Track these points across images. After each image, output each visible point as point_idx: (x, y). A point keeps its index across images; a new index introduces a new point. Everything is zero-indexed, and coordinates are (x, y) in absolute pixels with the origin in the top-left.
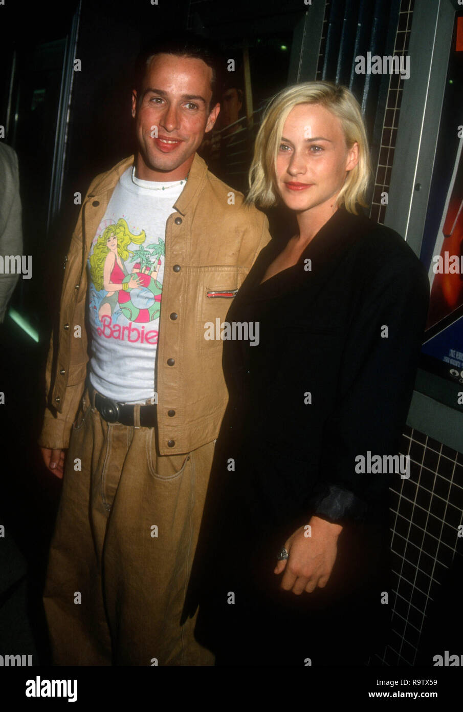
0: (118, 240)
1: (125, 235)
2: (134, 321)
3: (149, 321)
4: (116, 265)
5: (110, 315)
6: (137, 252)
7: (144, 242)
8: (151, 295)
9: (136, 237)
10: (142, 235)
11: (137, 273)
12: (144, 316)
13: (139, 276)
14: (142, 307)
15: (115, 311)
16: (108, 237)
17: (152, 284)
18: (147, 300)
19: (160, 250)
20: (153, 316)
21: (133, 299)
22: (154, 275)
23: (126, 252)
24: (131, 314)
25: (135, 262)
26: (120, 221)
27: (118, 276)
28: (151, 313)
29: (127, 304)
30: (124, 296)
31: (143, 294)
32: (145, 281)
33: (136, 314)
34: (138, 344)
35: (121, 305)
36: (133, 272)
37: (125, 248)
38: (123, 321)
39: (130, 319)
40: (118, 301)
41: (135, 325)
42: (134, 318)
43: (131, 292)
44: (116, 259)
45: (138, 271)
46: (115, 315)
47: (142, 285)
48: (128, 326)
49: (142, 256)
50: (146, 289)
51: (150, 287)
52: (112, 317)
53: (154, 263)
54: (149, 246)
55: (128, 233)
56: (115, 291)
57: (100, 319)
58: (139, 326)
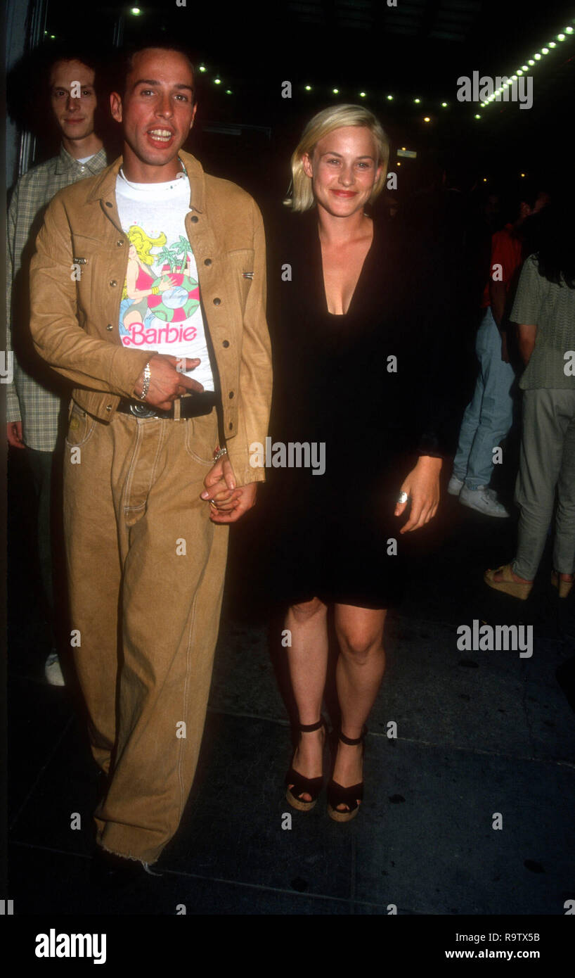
0: (137, 247)
1: (142, 240)
2: (171, 322)
3: (187, 318)
4: (142, 273)
5: (140, 321)
6: (162, 255)
7: (165, 243)
8: (185, 293)
9: (157, 240)
10: (163, 237)
11: (168, 275)
12: (180, 315)
13: (170, 277)
14: (177, 306)
15: (147, 316)
17: (185, 282)
18: (180, 299)
19: (184, 248)
20: (189, 313)
21: (165, 302)
22: (186, 272)
23: (150, 257)
24: (166, 316)
26: (133, 228)
27: (144, 281)
28: (186, 310)
29: (160, 307)
30: (154, 301)
31: (177, 294)
32: (178, 280)
33: (171, 315)
34: (177, 344)
35: (152, 309)
36: (163, 274)
37: (147, 253)
38: (158, 324)
39: (166, 320)
40: (149, 306)
41: (172, 325)
42: (171, 317)
43: (163, 295)
44: (139, 267)
45: (168, 272)
46: (148, 321)
47: (174, 285)
48: (165, 327)
49: (169, 257)
50: (179, 287)
51: (183, 285)
52: (144, 323)
53: (183, 261)
54: (172, 246)
55: (147, 238)
56: (143, 298)
57: (127, 328)
58: (176, 325)
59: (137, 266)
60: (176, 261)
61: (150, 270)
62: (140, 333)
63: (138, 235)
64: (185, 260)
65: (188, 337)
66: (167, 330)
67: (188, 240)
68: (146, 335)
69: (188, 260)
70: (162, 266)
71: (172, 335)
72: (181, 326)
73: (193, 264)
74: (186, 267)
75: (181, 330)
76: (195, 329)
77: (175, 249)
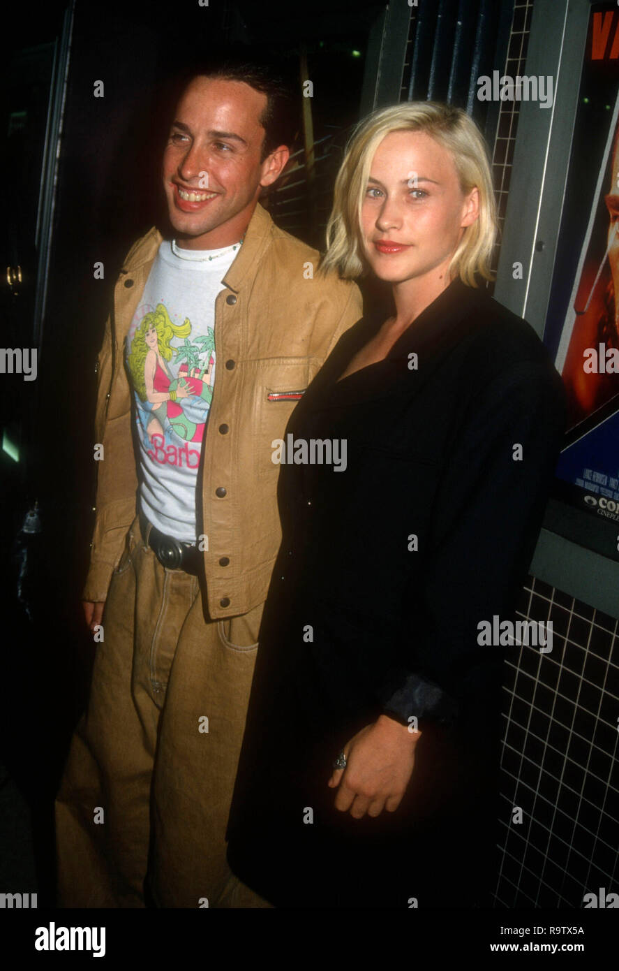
0: (157, 333)
1: (165, 326)
2: (190, 441)
4: (158, 367)
6: (181, 349)
7: (189, 334)
8: (207, 406)
9: (179, 329)
10: (186, 325)
11: (184, 377)
13: (187, 382)
16: (146, 330)
19: (209, 345)
21: (185, 412)
22: (205, 379)
23: (169, 350)
24: (187, 432)
25: (180, 363)
26: (159, 307)
27: (162, 381)
29: (180, 419)
30: (174, 408)
31: (196, 404)
32: (196, 387)
35: (172, 420)
36: (180, 377)
37: (167, 344)
39: (185, 438)
40: (167, 415)
42: (190, 435)
43: (181, 402)
44: (157, 360)
47: (192, 392)
50: (199, 398)
52: (165, 437)
53: (205, 362)
54: (196, 339)
55: (170, 324)
56: (162, 403)
57: (150, 439)
60: (197, 361)
62: (161, 448)
64: (208, 362)
66: (188, 452)
68: (167, 452)
69: (212, 362)
71: (193, 459)
73: (213, 368)
74: (207, 372)
77: (197, 345)
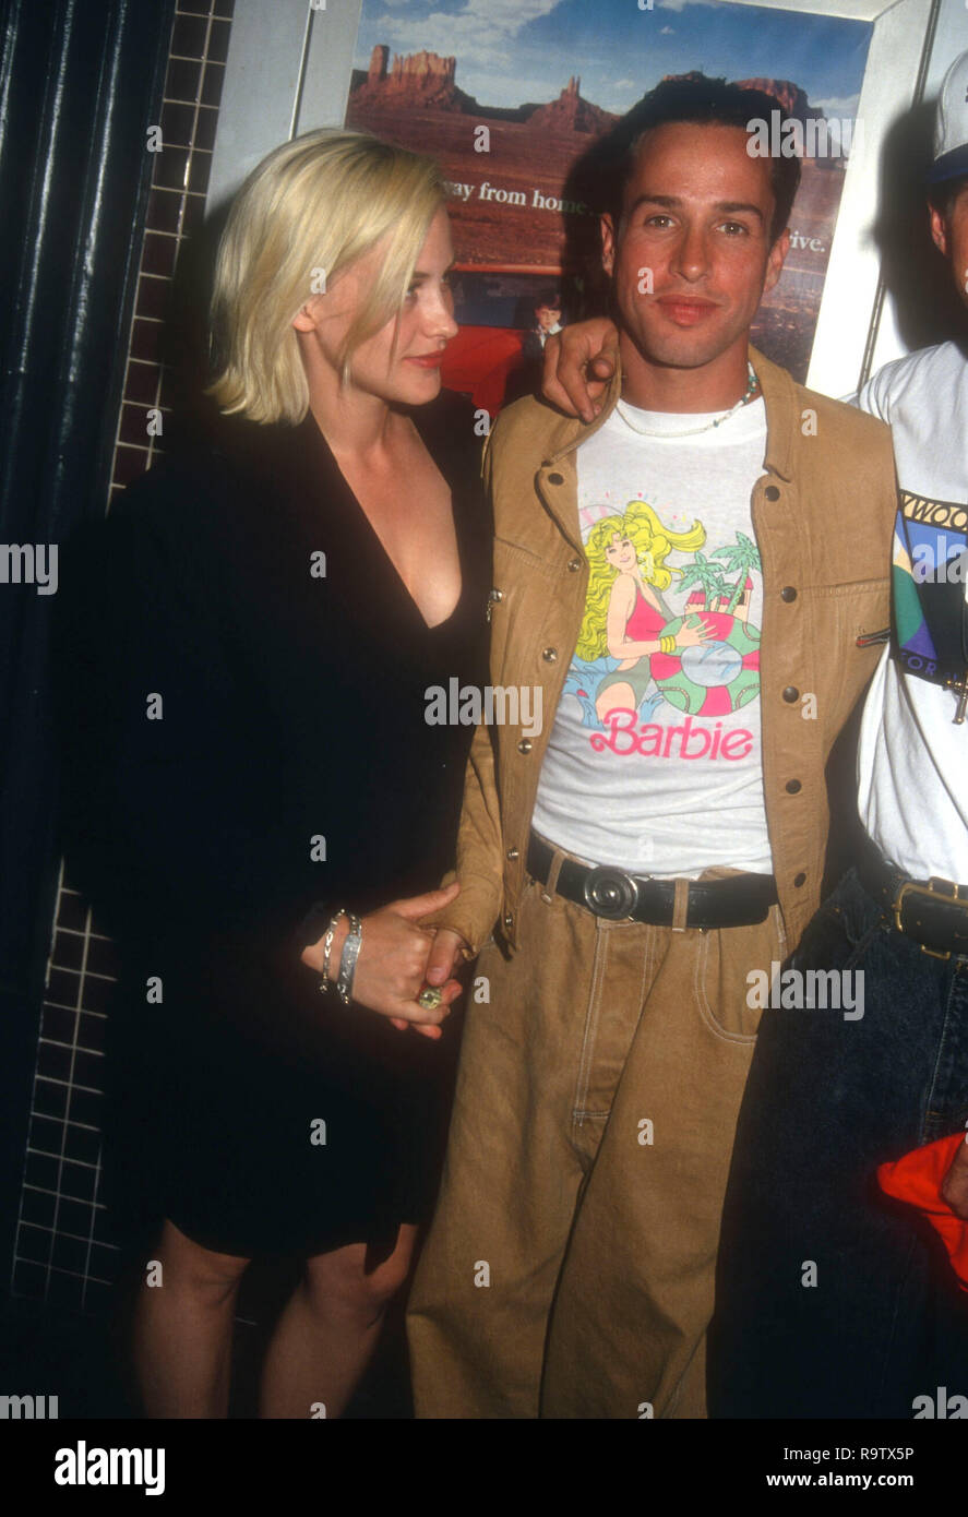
0: (635, 547)
1: (652, 534)
2: (696, 714)
3: (732, 711)
4: (641, 602)
5: (631, 707)
6: (690, 570)
7: (703, 545)
8: (735, 657)
9: (683, 537)
10: (697, 532)
11: (698, 613)
12: (718, 701)
13: (703, 620)
14: (711, 683)
15: (647, 696)
16: (604, 544)
17: (736, 631)
18: (723, 667)
19: (744, 558)
20: (738, 700)
21: (686, 668)
22: (741, 613)
23: (662, 571)
24: (688, 700)
25: (690, 590)
26: (634, 506)
27: (645, 623)
28: (734, 694)
29: (675, 680)
30: (664, 666)
31: (714, 656)
32: (720, 626)
33: (698, 700)
34: (704, 762)
35: (660, 684)
36: (689, 612)
38: (669, 715)
39: (686, 710)
40: (652, 676)
41: (697, 722)
42: (697, 705)
43: (685, 654)
44: (638, 590)
45: (701, 608)
46: (648, 707)
47: (712, 635)
48: (681, 723)
49: (705, 575)
50: (722, 644)
51: (730, 640)
52: (638, 711)
53: (736, 587)
54: (717, 552)
55: (661, 531)
56: (641, 657)
57: (602, 717)
58: (709, 723)
59: (634, 589)
60: (722, 585)
61: (660, 600)
62: (628, 730)
63: (643, 523)
64: (740, 587)
65: (732, 752)
66: (686, 731)
67: (755, 545)
68: (640, 735)
69: (749, 585)
70: (687, 593)
71: (696, 743)
72: (719, 725)
73: (756, 596)
74: (741, 601)
75: (718, 734)
76: (749, 736)
77: (721, 561)
